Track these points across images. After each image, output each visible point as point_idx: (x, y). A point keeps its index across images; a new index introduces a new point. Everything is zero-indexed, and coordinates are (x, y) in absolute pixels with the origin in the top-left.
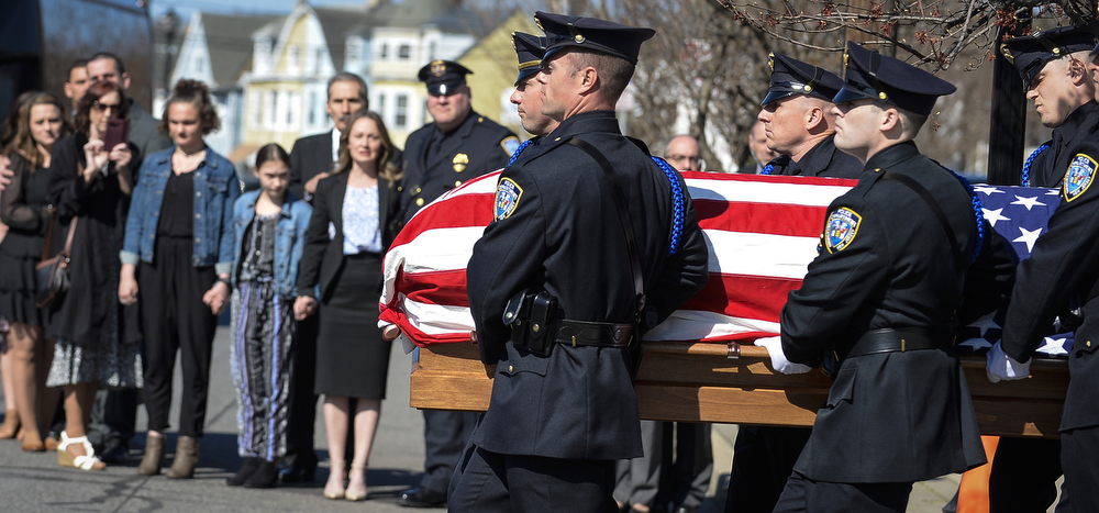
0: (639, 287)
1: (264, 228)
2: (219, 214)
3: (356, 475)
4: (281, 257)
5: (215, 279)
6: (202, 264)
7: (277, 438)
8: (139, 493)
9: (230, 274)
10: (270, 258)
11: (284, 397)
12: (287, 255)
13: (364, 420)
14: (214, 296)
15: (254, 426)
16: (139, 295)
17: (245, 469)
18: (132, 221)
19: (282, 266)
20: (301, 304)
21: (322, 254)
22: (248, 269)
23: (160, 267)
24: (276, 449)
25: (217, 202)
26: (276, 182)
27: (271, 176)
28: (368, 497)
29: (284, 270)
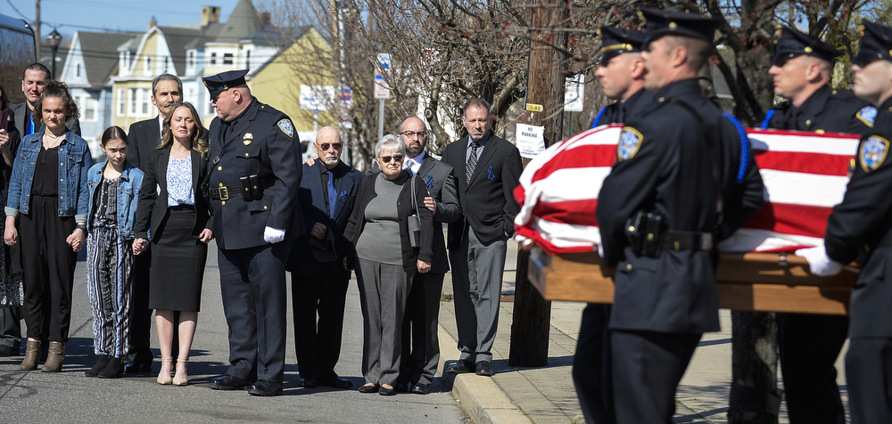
0: (719, 207)
1: (109, 188)
2: (77, 178)
3: (180, 367)
4: (122, 209)
5: (75, 226)
6: (65, 215)
7: (122, 341)
8: (20, 384)
9: (86, 222)
10: (114, 210)
11: (126, 311)
12: (126, 208)
13: (185, 327)
14: (74, 238)
15: (105, 333)
16: (19, 238)
17: (99, 364)
18: (13, 184)
19: (122, 216)
20: (137, 243)
21: (152, 206)
22: (98, 218)
23: (34, 218)
24: (121, 349)
25: (75, 170)
26: (118, 155)
27: (114, 150)
28: (189, 383)
29: (125, 218)
